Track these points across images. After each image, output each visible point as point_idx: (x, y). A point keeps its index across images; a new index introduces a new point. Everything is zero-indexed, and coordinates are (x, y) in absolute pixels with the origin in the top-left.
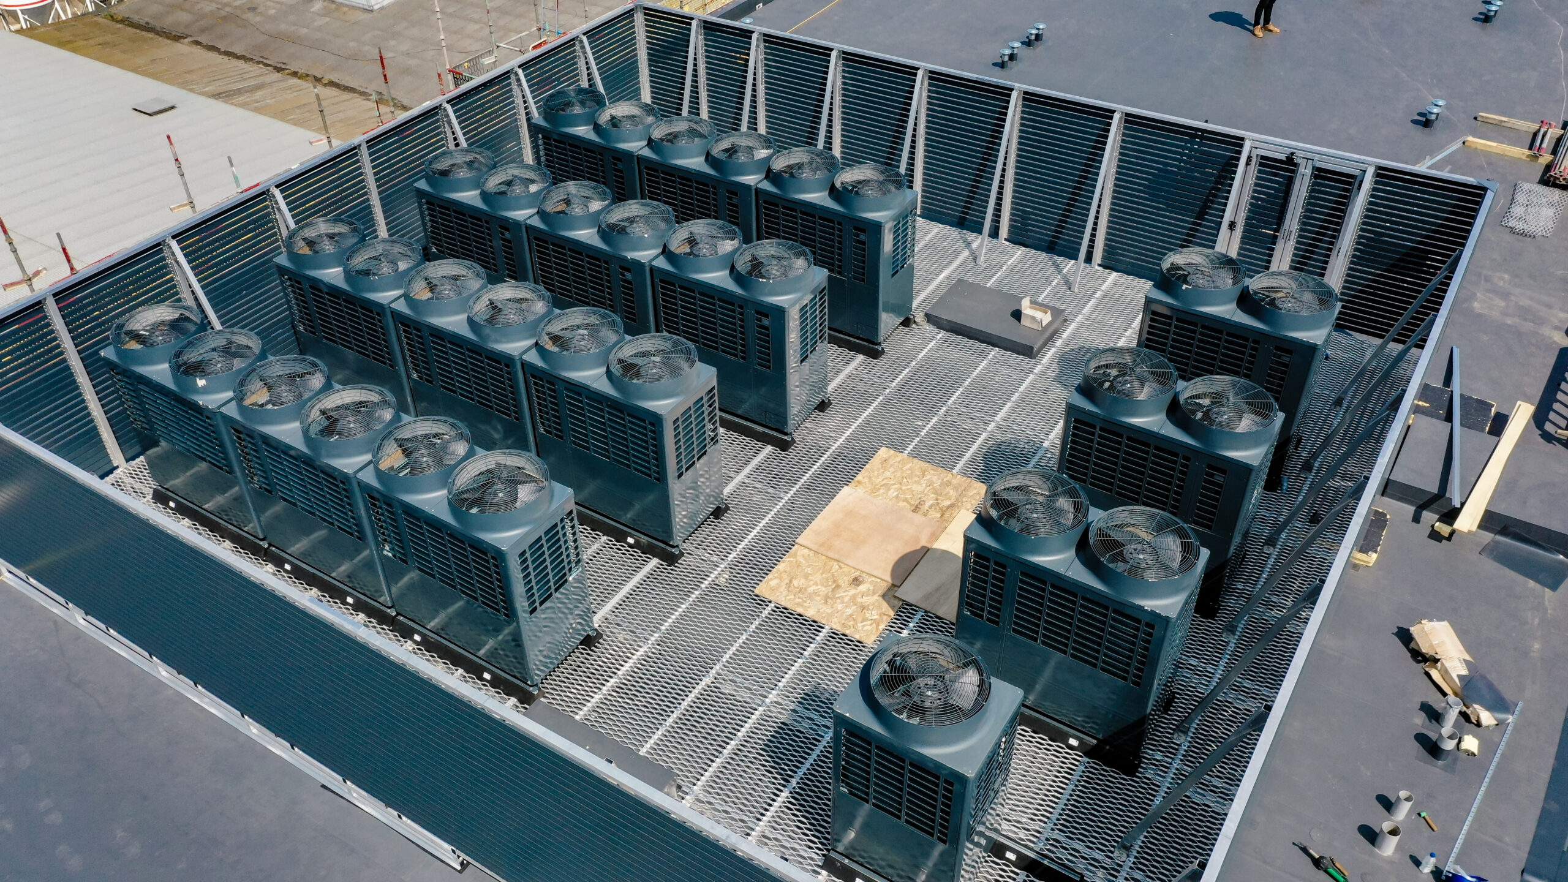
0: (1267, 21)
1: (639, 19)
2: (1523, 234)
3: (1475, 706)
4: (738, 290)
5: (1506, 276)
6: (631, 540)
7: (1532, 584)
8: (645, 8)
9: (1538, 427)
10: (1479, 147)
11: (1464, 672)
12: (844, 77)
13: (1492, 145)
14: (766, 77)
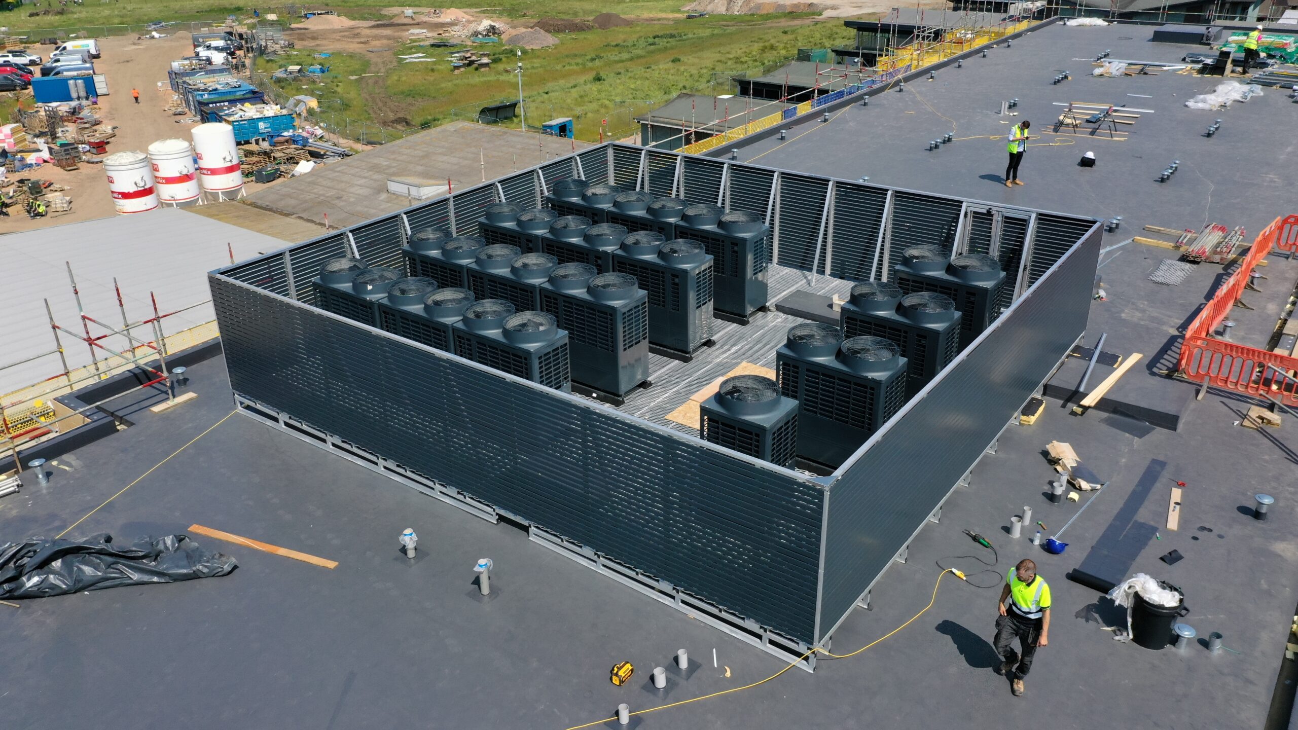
0: (1015, 177)
1: (610, 153)
2: (1162, 284)
3: (1079, 480)
4: (662, 263)
5: (1146, 303)
6: (594, 395)
7: (1127, 435)
8: (614, 145)
9: (1148, 369)
10: (1143, 242)
11: (1075, 465)
12: (731, 180)
13: (1151, 241)
14: (685, 183)
